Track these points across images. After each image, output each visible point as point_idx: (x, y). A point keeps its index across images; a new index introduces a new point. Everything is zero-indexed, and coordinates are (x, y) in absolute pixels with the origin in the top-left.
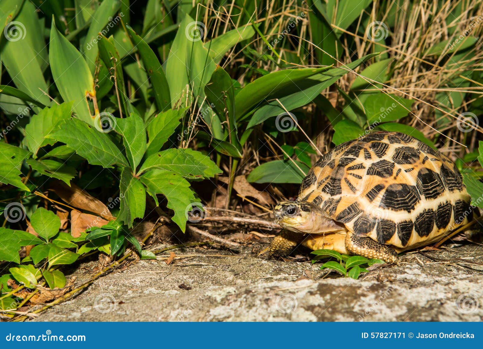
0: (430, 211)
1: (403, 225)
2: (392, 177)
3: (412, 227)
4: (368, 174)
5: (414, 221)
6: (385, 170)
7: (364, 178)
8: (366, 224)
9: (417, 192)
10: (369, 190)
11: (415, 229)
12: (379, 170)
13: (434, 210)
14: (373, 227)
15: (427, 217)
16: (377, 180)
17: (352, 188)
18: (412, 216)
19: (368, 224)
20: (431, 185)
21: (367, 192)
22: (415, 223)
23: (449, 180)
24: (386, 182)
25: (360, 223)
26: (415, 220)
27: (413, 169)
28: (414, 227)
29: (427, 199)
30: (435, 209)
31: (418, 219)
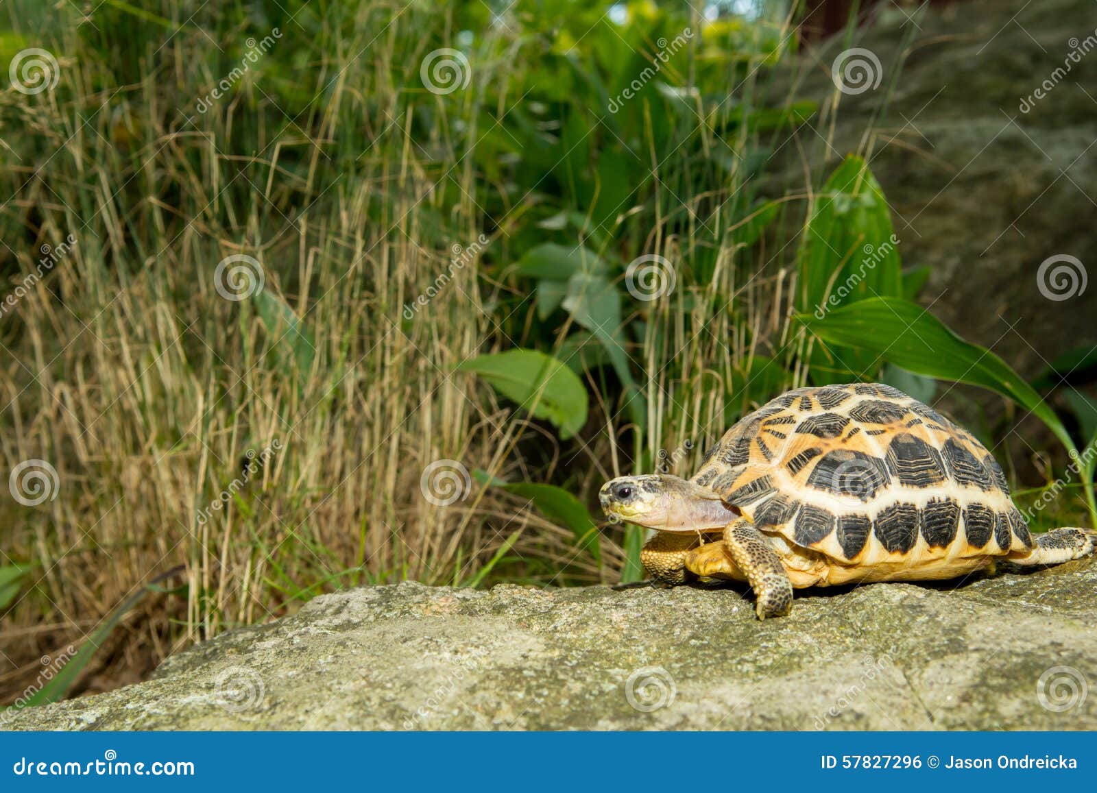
0: (908, 508)
1: (848, 521)
2: (840, 439)
3: (868, 527)
4: (797, 431)
5: (872, 517)
6: (828, 427)
7: (789, 438)
8: (778, 511)
9: (886, 471)
10: (794, 455)
11: (876, 534)
12: (819, 426)
13: (918, 507)
14: (790, 517)
15: (902, 517)
16: (811, 441)
17: (766, 453)
18: (871, 509)
19: (782, 511)
20: (916, 464)
21: (789, 460)
22: (875, 522)
23: (962, 467)
24: (827, 445)
25: (767, 507)
26: (876, 518)
27: (883, 432)
28: (873, 531)
29: (905, 485)
30: (921, 505)
31: (882, 516)
